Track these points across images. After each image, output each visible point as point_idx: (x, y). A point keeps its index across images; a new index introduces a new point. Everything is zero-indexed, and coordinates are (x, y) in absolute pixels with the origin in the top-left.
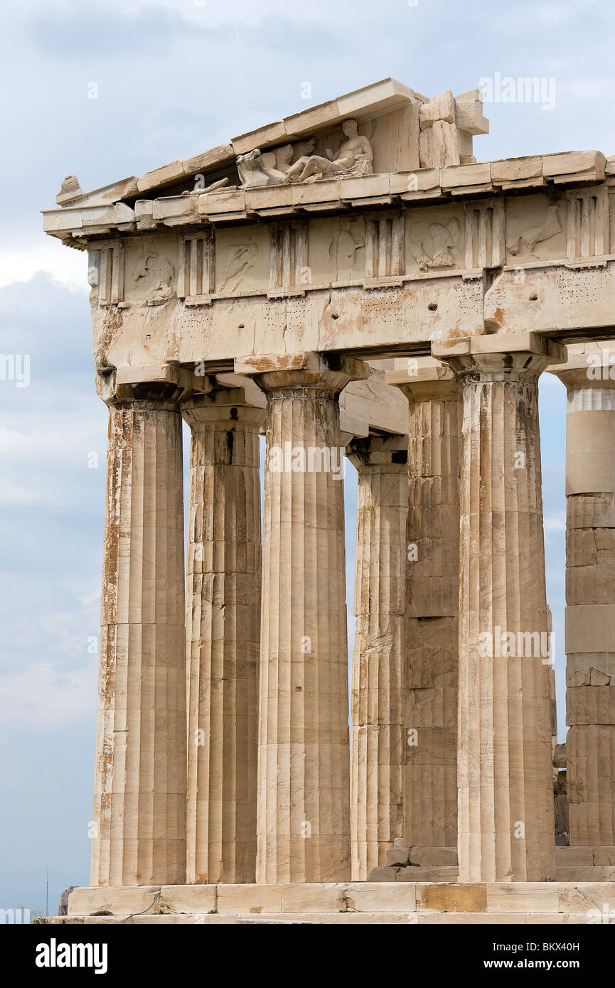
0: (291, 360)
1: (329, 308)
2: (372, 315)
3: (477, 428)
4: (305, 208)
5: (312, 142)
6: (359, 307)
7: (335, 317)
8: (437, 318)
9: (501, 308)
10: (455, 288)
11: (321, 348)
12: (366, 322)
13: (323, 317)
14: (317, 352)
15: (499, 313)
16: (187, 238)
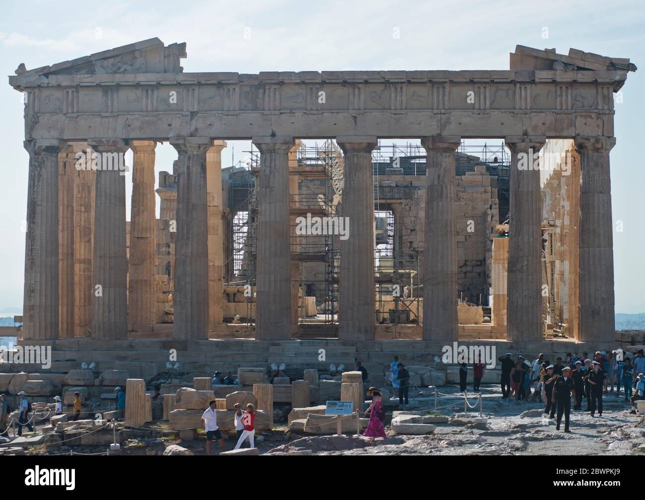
0: (111, 141)
1: (127, 122)
2: (145, 126)
3: (186, 172)
4: (121, 83)
5: (120, 57)
6: (139, 122)
7: (129, 126)
8: (172, 129)
9: (197, 127)
10: (179, 118)
11: (123, 137)
12: (142, 128)
13: (125, 125)
14: (122, 139)
15: (196, 129)
16: (67, 90)
